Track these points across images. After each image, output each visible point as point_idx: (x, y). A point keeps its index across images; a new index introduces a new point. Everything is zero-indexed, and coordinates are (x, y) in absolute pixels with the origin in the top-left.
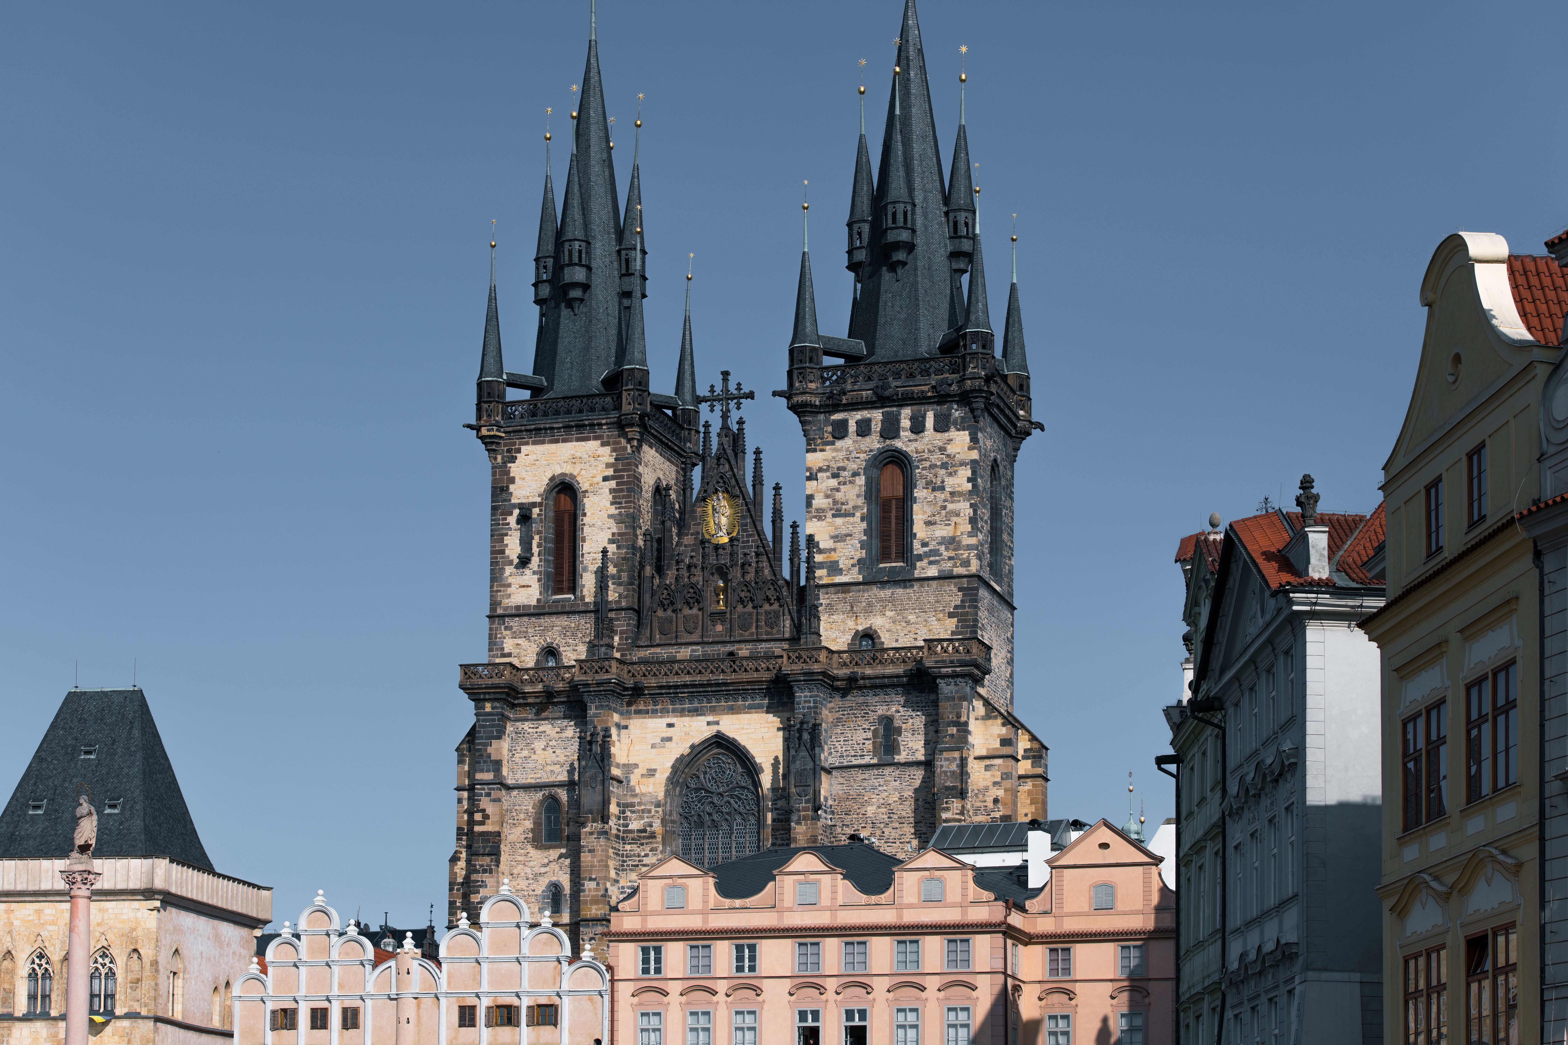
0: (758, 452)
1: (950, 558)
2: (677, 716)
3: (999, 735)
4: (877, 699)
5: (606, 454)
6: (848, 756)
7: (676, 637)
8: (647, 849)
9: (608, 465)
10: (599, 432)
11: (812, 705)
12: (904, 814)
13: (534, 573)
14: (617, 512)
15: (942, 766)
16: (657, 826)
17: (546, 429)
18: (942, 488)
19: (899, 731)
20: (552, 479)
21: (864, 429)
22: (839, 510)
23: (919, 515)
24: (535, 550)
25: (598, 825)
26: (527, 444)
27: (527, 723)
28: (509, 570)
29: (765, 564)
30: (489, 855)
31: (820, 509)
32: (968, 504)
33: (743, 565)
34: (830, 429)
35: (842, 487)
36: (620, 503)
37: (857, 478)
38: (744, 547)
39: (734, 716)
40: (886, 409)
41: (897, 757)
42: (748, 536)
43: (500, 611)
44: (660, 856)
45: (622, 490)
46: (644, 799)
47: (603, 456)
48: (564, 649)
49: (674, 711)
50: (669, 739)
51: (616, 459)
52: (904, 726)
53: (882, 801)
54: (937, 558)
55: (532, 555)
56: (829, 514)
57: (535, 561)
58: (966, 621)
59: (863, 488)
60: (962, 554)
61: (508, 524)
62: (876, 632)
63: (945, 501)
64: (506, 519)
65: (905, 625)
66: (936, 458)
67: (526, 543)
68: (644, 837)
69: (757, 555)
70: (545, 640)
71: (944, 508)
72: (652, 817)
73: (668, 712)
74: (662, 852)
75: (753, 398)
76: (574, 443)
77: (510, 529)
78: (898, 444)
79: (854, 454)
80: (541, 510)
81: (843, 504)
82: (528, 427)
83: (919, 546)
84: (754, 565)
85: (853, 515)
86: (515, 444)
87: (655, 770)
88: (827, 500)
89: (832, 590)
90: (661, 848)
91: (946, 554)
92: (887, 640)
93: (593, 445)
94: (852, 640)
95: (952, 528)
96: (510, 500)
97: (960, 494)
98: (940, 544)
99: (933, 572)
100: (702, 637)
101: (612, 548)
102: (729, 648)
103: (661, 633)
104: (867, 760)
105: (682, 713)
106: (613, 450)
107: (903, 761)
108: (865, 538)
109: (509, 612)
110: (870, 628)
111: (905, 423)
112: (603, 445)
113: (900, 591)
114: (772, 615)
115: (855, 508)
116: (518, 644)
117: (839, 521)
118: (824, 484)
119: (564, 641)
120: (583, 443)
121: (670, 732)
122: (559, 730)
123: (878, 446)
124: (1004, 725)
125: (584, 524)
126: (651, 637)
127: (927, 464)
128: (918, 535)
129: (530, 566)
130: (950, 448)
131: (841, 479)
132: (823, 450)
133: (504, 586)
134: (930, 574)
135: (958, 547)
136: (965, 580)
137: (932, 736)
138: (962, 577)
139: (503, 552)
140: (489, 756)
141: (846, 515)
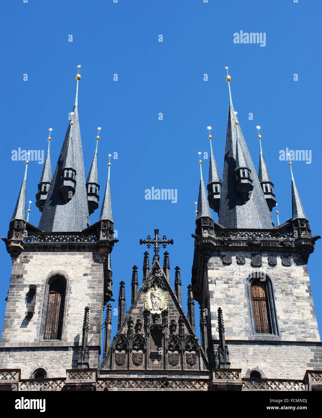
0: (177, 268)
1: (303, 332)
5: (87, 262)
7: (128, 367)
9: (87, 268)
13: (34, 323)
14: (92, 292)
18: (292, 294)
20: (51, 273)
21: (241, 261)
22: (229, 300)
23: (280, 307)
24: (36, 310)
26: (36, 254)
28: (16, 322)
29: (185, 327)
31: (218, 299)
32: (309, 304)
33: (171, 327)
34: (221, 259)
35: (231, 289)
36: (94, 288)
37: (240, 285)
38: (171, 317)
40: (252, 252)
42: (173, 311)
43: (7, 346)
45: (95, 281)
47: (84, 263)
48: (51, 370)
51: (92, 265)
54: (294, 331)
55: (34, 314)
56: (224, 302)
57: (36, 317)
59: (244, 290)
60: (310, 330)
61: (20, 295)
62: (262, 371)
63: (294, 301)
64: (19, 293)
65: (280, 368)
66: (285, 279)
67: (30, 307)
69: (180, 321)
70: (37, 365)
71: (295, 304)
75: (172, 244)
76: (67, 256)
77: (20, 298)
78: (261, 270)
80: (43, 289)
81: (232, 297)
83: (282, 324)
84: (178, 327)
85: (239, 304)
86: (29, 254)
88: (223, 295)
89: (230, 344)
91: (299, 329)
92: (269, 377)
93: (79, 257)
94: (246, 374)
95: (301, 315)
96: (22, 283)
97: (303, 298)
98: (294, 323)
99: (293, 339)
100: (146, 367)
102: (163, 375)
103: (118, 364)
106: (91, 261)
108: (248, 316)
109: (13, 346)
110: (257, 369)
111: (265, 261)
112: (85, 258)
113: (273, 347)
114: (191, 357)
115: (240, 299)
116: (17, 367)
117: (231, 306)
118: (220, 287)
119: (51, 366)
120: (72, 256)
125: (70, 298)
126: (111, 367)
127: (281, 281)
128: (280, 318)
129: (32, 319)
130: (293, 275)
131: (229, 285)
132: (216, 269)
133: (13, 330)
134: (291, 340)
135: (307, 327)
136: (315, 344)
138: (312, 343)
139: (15, 310)
141: (234, 303)
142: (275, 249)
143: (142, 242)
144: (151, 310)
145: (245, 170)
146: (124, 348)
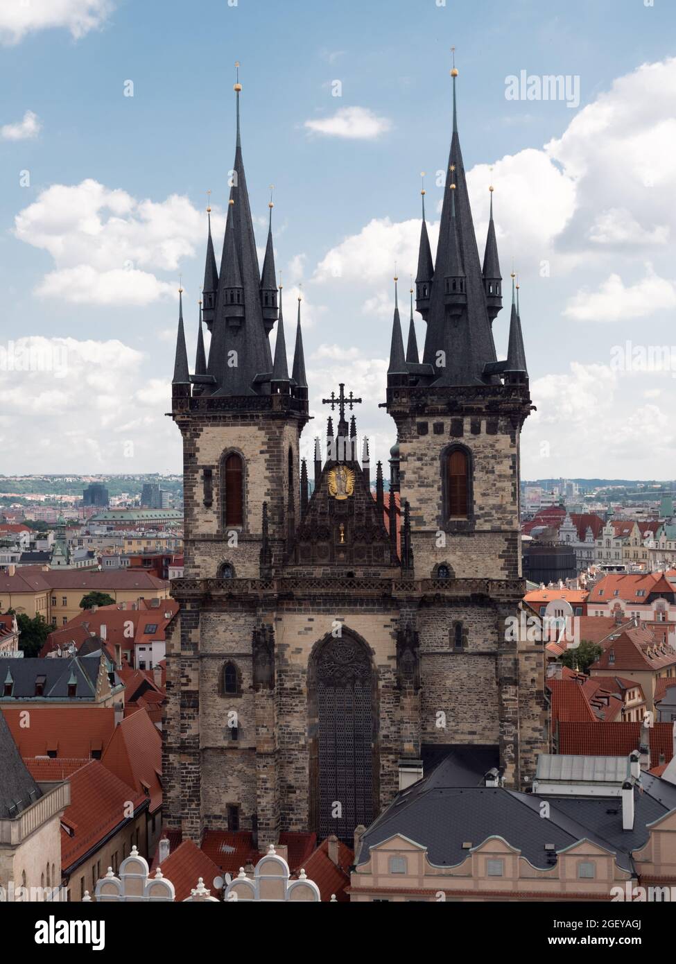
0: (365, 440)
1: (499, 519)
2: (315, 614)
4: (451, 609)
5: (262, 436)
6: (432, 646)
7: (313, 560)
8: (297, 701)
9: (263, 443)
10: (257, 421)
11: (411, 617)
12: (471, 686)
13: (214, 513)
14: (271, 474)
15: (502, 664)
16: (303, 686)
17: (220, 417)
18: (493, 472)
19: (467, 632)
20: (225, 450)
21: (439, 429)
22: (422, 482)
23: (477, 489)
24: (215, 497)
25: (267, 691)
26: (207, 426)
27: (212, 613)
28: (196, 510)
29: (373, 515)
30: (192, 707)
31: (410, 481)
32: (510, 484)
33: (358, 515)
34: (415, 428)
35: (424, 467)
36: (272, 469)
37: (435, 462)
38: (358, 503)
39: (354, 616)
40: (454, 417)
41: (466, 648)
42: (360, 495)
43: (191, 537)
44: (306, 707)
45: (274, 461)
46: (294, 668)
47: (259, 437)
48: (237, 565)
49: (313, 610)
50: (310, 629)
51: (269, 439)
52: (470, 628)
53: (456, 677)
54: (490, 518)
55: (213, 500)
56: (416, 484)
57: (215, 503)
58: (510, 561)
59: (439, 469)
60: (507, 517)
61: (196, 479)
62: (449, 565)
63: (495, 480)
64: (193, 476)
65: (469, 561)
66: (489, 452)
67: (208, 493)
68: (295, 693)
69: (367, 508)
70: (223, 558)
71: (495, 485)
72: (300, 680)
73: (309, 611)
74: (307, 704)
75: (361, 403)
76: (240, 427)
77: (197, 482)
78: (462, 441)
79: (432, 446)
80: (218, 471)
81: (425, 478)
82: (208, 415)
83: (478, 509)
84: (365, 515)
85: (433, 486)
86: (199, 425)
87: (301, 649)
88: (415, 475)
89: (418, 535)
90: (306, 701)
91: (496, 516)
92: (458, 572)
93: (253, 429)
94: (434, 569)
95: (499, 498)
96: (196, 463)
97: (505, 476)
98: (491, 509)
99: (487, 527)
100: (331, 560)
101: (268, 499)
102: (349, 570)
103: (303, 557)
104: (445, 649)
105: (319, 612)
106: (267, 433)
107: (470, 652)
108: (441, 502)
109: (197, 538)
110: (446, 562)
111: (467, 427)
112: (260, 429)
113: (465, 539)
114: (378, 550)
115: (434, 481)
116: (204, 560)
117: (423, 490)
118: (412, 464)
119: (236, 560)
120: (246, 428)
121: (311, 624)
122: (234, 619)
123: (448, 441)
125: (248, 482)
127: (482, 455)
128: (477, 502)
129: (212, 508)
130: (498, 446)
131: (423, 462)
132: (410, 442)
133: (194, 520)
134: (485, 529)
135: (504, 511)
136: (510, 534)
137: (489, 635)
138: (506, 531)
139: (192, 497)
140: (190, 640)
141: (427, 486)
142: (479, 412)
143: (325, 401)
144: (336, 494)
145: (456, 279)
146: (308, 539)
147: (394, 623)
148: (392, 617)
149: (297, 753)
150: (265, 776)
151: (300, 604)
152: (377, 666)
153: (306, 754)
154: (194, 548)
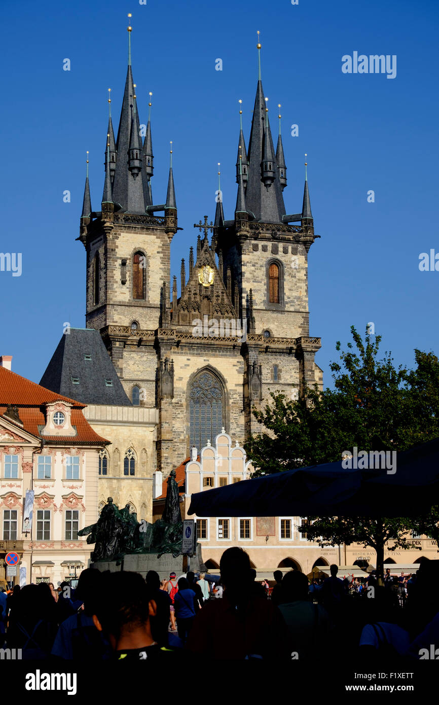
1: (299, 305)
2: (191, 356)
3: (318, 376)
4: (272, 357)
5: (158, 242)
7: (189, 323)
8: (179, 411)
9: (159, 247)
10: (156, 232)
13: (127, 288)
14: (163, 267)
16: (184, 402)
17: (133, 227)
18: (295, 277)
19: (280, 371)
20: (135, 249)
21: (265, 249)
22: (255, 279)
23: (287, 286)
24: (128, 278)
25: (169, 400)
26: (123, 232)
28: (115, 285)
29: (225, 297)
31: (248, 278)
32: (305, 284)
33: (216, 297)
34: (251, 246)
35: (256, 271)
36: (165, 264)
37: (262, 268)
38: (216, 289)
39: (215, 359)
40: (274, 242)
41: (280, 381)
42: (217, 285)
43: (111, 303)
44: (185, 415)
45: (165, 258)
46: (178, 390)
48: (141, 322)
49: (190, 354)
50: (188, 365)
51: (163, 245)
52: (283, 369)
54: (294, 304)
55: (126, 280)
56: (251, 281)
57: (128, 283)
58: (305, 330)
59: (265, 272)
60: (303, 304)
61: (116, 265)
62: (271, 330)
63: (296, 282)
64: (114, 263)
65: (282, 329)
67: (123, 275)
68: (178, 406)
69: (222, 293)
70: (132, 318)
71: (296, 284)
72: (181, 397)
73: (188, 354)
74: (185, 413)
76: (145, 235)
77: (116, 268)
78: (278, 257)
79: (261, 258)
80: (130, 261)
81: (257, 277)
82: (125, 225)
83: (287, 298)
85: (261, 282)
86: (118, 231)
87: (182, 378)
88: (251, 275)
90: (185, 411)
91: (297, 303)
92: (276, 334)
93: (153, 237)
94: (263, 331)
95: (299, 293)
96: (116, 255)
97: (302, 280)
98: (294, 298)
99: (292, 309)
103: (182, 320)
104: (268, 381)
105: (193, 355)
106: (162, 241)
107: (283, 383)
108: (266, 292)
109: (116, 303)
110: (269, 328)
111: (281, 249)
112: (157, 238)
113: (280, 315)
115: (262, 279)
116: (120, 318)
117: (255, 284)
118: (249, 269)
119: (141, 319)
120: (148, 236)
121: (188, 362)
122: (140, 357)
123: (270, 256)
124: (320, 372)
126: (179, 322)
127: (289, 267)
128: (286, 294)
129: (126, 285)
131: (256, 267)
132: (249, 255)
133: (114, 292)
134: (291, 310)
135: (302, 301)
136: (304, 314)
137: (293, 374)
138: (303, 312)
139: (113, 277)
140: (118, 366)
141: (258, 282)
142: (288, 241)
143: (195, 226)
146: (186, 309)
147: (239, 364)
148: (238, 360)
149: (178, 444)
150: (166, 455)
151: (182, 349)
152: (229, 391)
153: (185, 445)
154: (113, 310)
